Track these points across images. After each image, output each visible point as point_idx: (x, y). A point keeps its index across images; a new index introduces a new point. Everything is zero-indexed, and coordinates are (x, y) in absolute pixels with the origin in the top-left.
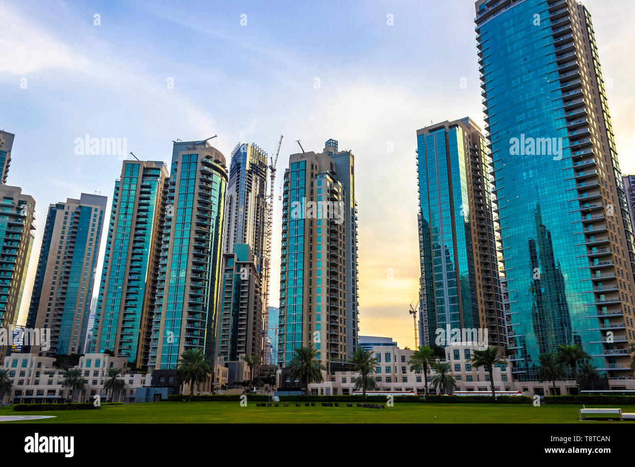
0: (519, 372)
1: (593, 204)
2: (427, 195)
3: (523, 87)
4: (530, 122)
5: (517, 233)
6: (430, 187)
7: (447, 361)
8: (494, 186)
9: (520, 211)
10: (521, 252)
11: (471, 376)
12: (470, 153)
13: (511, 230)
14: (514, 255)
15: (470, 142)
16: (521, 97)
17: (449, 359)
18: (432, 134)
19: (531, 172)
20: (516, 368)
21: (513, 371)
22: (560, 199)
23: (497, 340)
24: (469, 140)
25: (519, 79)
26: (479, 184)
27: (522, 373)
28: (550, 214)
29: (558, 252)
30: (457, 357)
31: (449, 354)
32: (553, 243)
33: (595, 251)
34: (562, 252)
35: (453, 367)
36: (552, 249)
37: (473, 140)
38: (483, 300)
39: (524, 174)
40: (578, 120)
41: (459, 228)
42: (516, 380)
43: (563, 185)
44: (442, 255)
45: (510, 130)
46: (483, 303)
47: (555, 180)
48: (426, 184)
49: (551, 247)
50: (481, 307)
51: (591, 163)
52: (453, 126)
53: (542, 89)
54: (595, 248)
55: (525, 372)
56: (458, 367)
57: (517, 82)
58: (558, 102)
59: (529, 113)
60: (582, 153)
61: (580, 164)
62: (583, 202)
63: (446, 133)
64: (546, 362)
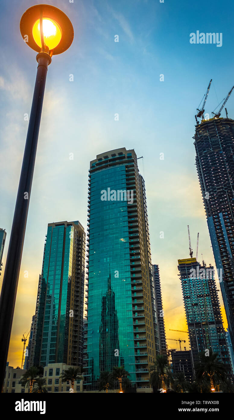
0: (87, 384)
1: (137, 281)
2: (48, 263)
3: (109, 211)
4: (111, 231)
5: (97, 293)
6: (51, 259)
7: (44, 377)
8: (88, 264)
9: (100, 280)
10: (98, 305)
11: (58, 387)
12: (76, 242)
13: (94, 291)
14: (94, 307)
15: (77, 235)
16: (108, 216)
17: (46, 376)
18: (57, 227)
19: (108, 259)
20: (86, 381)
21: (84, 383)
22: (122, 276)
23: (76, 362)
24: (77, 234)
25: (108, 207)
26: (79, 261)
27: (89, 385)
28: (115, 284)
29: (118, 307)
30: (51, 374)
31: (46, 372)
32: (116, 301)
33: (136, 308)
34: (120, 307)
35: (47, 382)
36: (114, 306)
37: (79, 235)
38: (72, 339)
39: (105, 259)
40: (134, 234)
41: (64, 286)
42: (85, 390)
43: (124, 268)
44: (51, 308)
45: (100, 233)
46: (72, 336)
47: (120, 265)
48: (49, 257)
49: (114, 303)
50: (70, 338)
51: (138, 258)
52: (70, 224)
53: (119, 214)
54: (136, 306)
55: (91, 384)
56: (50, 382)
57: (107, 208)
58: (126, 223)
59: (111, 226)
60: (135, 252)
61: (133, 258)
62: (132, 279)
63: (65, 228)
64: (104, 377)
